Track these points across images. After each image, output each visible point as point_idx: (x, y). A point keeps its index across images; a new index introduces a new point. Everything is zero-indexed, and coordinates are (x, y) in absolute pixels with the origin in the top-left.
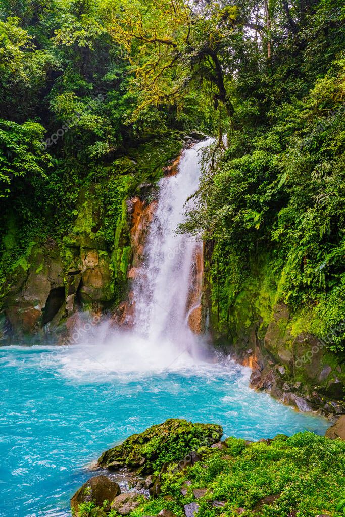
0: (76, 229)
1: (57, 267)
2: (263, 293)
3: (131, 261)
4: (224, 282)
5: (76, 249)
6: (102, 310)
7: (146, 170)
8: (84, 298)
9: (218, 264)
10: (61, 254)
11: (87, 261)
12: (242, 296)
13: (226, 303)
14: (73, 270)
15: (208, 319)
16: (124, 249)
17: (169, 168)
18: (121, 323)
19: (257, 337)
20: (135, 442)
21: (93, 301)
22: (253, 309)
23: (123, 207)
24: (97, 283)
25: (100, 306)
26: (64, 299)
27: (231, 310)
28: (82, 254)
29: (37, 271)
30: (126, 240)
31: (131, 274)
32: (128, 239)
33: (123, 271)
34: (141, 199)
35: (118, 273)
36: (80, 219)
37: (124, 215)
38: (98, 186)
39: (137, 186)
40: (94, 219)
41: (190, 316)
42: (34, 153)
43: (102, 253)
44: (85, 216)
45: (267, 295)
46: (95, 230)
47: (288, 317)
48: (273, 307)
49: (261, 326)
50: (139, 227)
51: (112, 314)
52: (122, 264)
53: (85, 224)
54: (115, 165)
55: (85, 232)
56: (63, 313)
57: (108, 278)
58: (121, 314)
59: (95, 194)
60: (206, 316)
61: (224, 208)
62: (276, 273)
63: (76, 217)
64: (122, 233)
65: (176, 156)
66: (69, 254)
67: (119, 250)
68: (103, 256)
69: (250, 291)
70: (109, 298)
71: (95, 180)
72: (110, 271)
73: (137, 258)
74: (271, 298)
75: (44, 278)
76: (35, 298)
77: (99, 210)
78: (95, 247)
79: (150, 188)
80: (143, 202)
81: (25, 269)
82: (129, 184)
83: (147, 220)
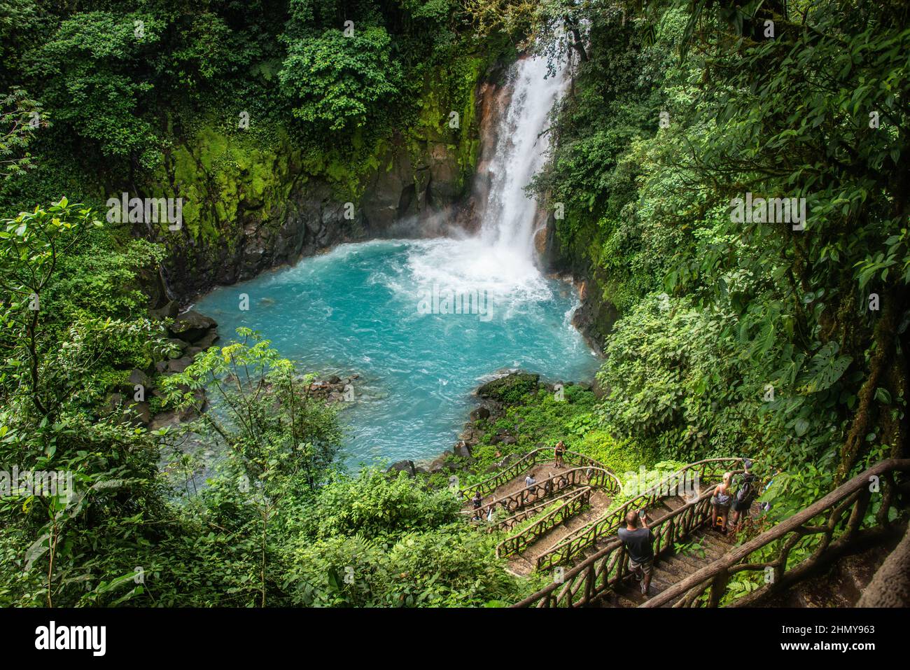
0: (423, 122)
1: (406, 164)
3: (480, 155)
5: (423, 143)
6: (452, 204)
7: (495, 46)
8: (435, 193)
10: (409, 148)
11: (435, 154)
14: (422, 166)
15: (551, 241)
16: (474, 143)
21: (442, 195)
23: (471, 96)
24: (447, 178)
25: (450, 200)
26: (416, 198)
28: (430, 148)
29: (388, 170)
30: (475, 134)
31: (482, 169)
32: (477, 132)
33: (472, 164)
34: (491, 84)
35: (467, 166)
36: (425, 111)
37: (472, 108)
38: (444, 73)
39: (486, 69)
40: (440, 111)
41: (537, 235)
43: (450, 147)
44: (431, 109)
46: (442, 122)
50: (489, 117)
51: (462, 209)
52: (470, 158)
53: (432, 117)
55: (432, 126)
57: (456, 171)
58: (471, 210)
59: (441, 81)
60: (550, 239)
63: (420, 109)
66: (415, 146)
67: (467, 142)
68: (451, 150)
70: (458, 192)
71: (438, 63)
72: (459, 165)
73: (486, 152)
75: (395, 178)
76: (387, 198)
77: (445, 99)
78: (442, 141)
79: (500, 70)
80: (494, 87)
81: (376, 168)
82: (479, 69)
83: (498, 110)
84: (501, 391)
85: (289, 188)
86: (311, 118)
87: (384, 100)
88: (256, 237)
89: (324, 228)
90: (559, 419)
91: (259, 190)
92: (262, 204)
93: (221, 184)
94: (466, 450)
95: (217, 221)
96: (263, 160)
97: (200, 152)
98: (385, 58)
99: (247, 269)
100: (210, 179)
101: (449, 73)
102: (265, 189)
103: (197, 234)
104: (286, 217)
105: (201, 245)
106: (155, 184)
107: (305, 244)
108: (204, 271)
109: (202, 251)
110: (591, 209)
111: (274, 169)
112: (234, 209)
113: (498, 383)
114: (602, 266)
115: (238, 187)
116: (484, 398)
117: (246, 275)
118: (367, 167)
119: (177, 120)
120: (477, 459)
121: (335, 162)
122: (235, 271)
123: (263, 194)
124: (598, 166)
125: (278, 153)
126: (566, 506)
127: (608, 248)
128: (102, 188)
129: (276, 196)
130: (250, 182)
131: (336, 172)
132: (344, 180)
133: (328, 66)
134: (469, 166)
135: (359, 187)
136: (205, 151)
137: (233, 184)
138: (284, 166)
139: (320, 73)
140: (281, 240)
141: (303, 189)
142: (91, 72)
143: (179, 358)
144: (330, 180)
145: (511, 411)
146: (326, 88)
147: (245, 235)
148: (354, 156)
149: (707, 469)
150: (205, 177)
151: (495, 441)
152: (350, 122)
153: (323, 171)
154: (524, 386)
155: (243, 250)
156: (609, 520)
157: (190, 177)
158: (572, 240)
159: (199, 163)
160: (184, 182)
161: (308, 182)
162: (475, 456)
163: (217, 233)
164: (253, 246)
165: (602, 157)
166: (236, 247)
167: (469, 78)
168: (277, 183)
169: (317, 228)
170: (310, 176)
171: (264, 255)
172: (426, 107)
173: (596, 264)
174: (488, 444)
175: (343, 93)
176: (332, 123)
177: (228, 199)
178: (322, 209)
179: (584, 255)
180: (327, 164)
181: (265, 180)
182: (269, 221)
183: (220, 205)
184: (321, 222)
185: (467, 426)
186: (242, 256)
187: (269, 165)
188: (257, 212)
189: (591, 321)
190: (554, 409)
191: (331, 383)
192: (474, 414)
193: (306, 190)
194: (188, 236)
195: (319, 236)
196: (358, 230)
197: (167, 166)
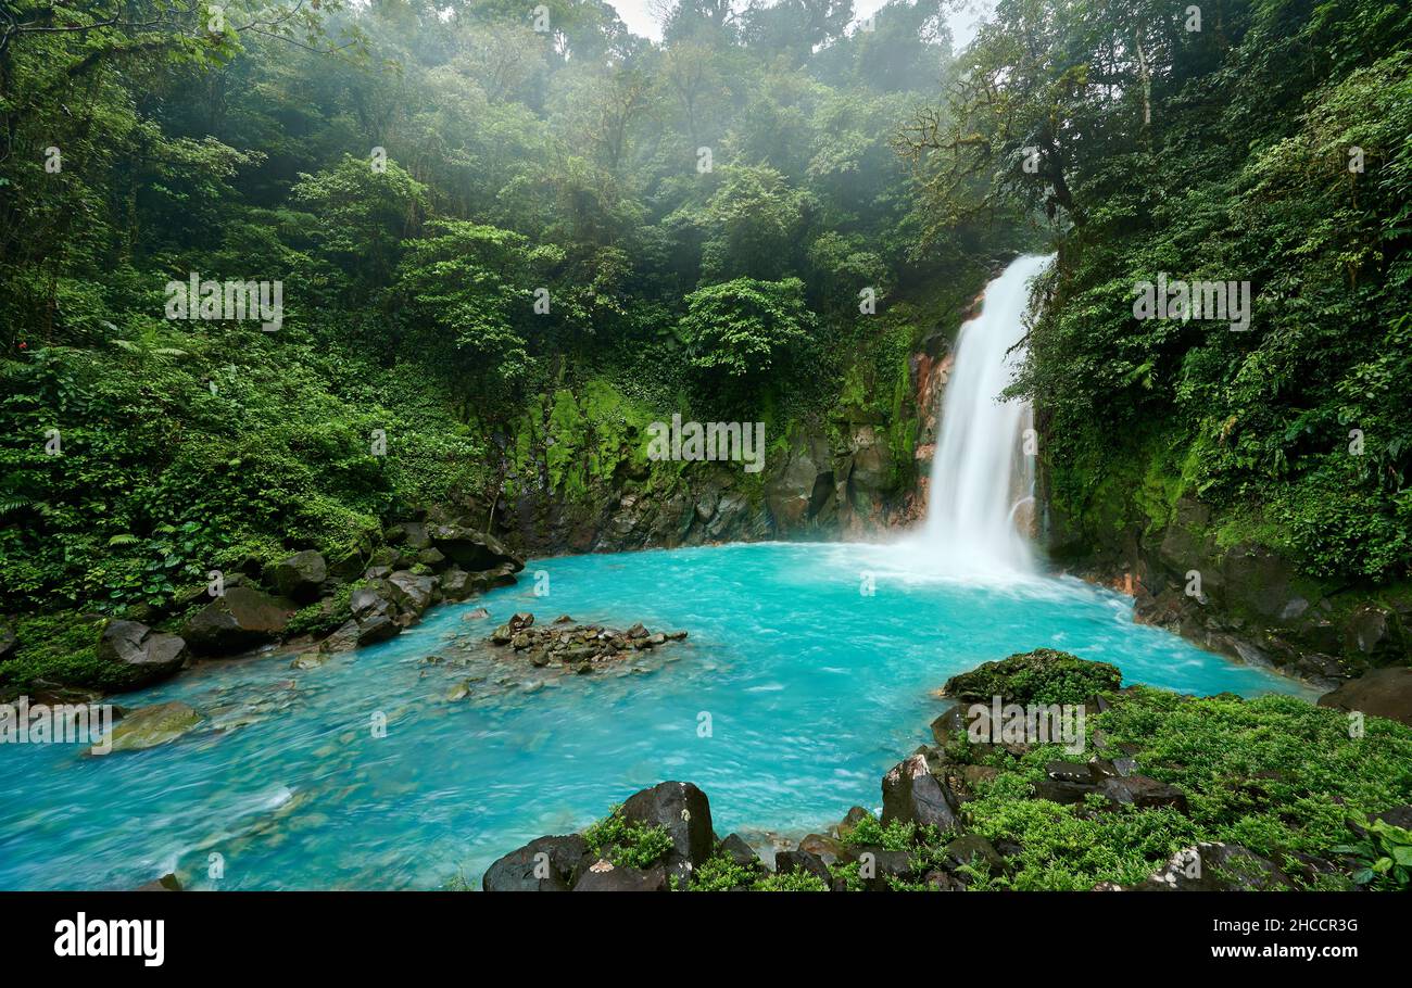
0: (843, 400)
1: (824, 448)
2: (1150, 480)
3: (918, 437)
4: (1071, 465)
5: (844, 425)
6: (881, 500)
7: (933, 315)
8: (858, 485)
9: (1061, 438)
10: (827, 432)
11: (859, 439)
12: (1108, 484)
13: (1078, 494)
14: (843, 451)
15: (1046, 516)
16: (908, 422)
17: (968, 308)
18: (908, 517)
19: (1139, 545)
20: (994, 671)
21: (868, 489)
22: (1130, 503)
23: (904, 366)
24: (875, 467)
25: (879, 496)
26: (834, 486)
27: (1087, 504)
28: (853, 431)
29: (800, 454)
30: (910, 408)
31: (921, 454)
32: (913, 408)
33: (907, 450)
34: (927, 355)
35: (901, 452)
36: (847, 387)
37: (905, 377)
38: (869, 344)
39: (922, 337)
40: (866, 386)
41: (1017, 512)
42: (791, 315)
43: (878, 428)
44: (854, 383)
45: (1158, 484)
46: (867, 399)
47: (1206, 519)
48: (1172, 501)
49: (1148, 530)
50: (928, 392)
51: (895, 507)
52: (905, 442)
53: (855, 393)
54: (889, 315)
55: (855, 403)
56: (834, 504)
57: (887, 459)
58: (906, 506)
59: (866, 354)
60: (1043, 513)
61: (1079, 359)
62: (1177, 449)
63: (843, 385)
64: (904, 402)
65: (978, 288)
66: (835, 431)
67: (901, 424)
68: (880, 432)
69: (1121, 477)
70: (890, 486)
71: (863, 338)
72: (890, 450)
73: (926, 433)
74: (1167, 489)
75: (809, 462)
76: (799, 485)
77: (872, 374)
78: (868, 421)
80: (932, 357)
81: (786, 451)
83: (938, 383)
85: (684, 465)
88: (633, 508)
89: (718, 517)
91: (646, 454)
92: (648, 472)
93: (602, 435)
95: (587, 475)
97: (588, 402)
99: (611, 539)
100: (591, 431)
103: (558, 482)
104: (673, 493)
105: (561, 496)
106: (525, 419)
107: (690, 530)
108: (555, 527)
109: (558, 504)
112: (611, 467)
115: (623, 445)
117: (605, 545)
118: (773, 449)
119: (570, 368)
122: (595, 537)
128: (462, 408)
129: (666, 470)
130: (637, 445)
134: (903, 453)
135: (764, 473)
136: (593, 402)
137: (616, 440)
140: (661, 517)
141: (700, 473)
144: (733, 466)
150: (586, 426)
152: (752, 363)
155: (611, 517)
159: (583, 411)
160: (559, 424)
163: (584, 488)
164: (625, 515)
166: (604, 510)
167: (899, 344)
169: (710, 515)
171: (635, 528)
177: (604, 453)
178: (720, 498)
182: (652, 494)
183: (595, 458)
184: (716, 510)
186: (607, 524)
188: (640, 483)
192: (940, 725)
193: (704, 474)
194: (546, 483)
195: (710, 525)
196: (762, 524)
197: (545, 406)
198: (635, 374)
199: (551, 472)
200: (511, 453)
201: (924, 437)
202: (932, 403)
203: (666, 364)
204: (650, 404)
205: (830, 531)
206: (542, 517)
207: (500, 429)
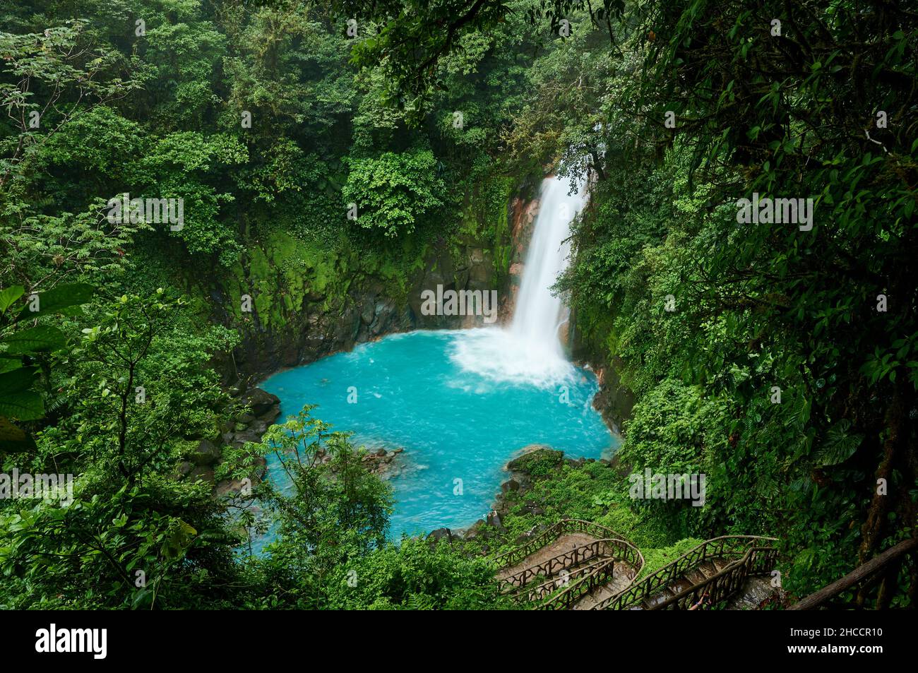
0: (463, 230)
3: (511, 258)
5: (463, 249)
7: (526, 167)
10: (451, 252)
11: (472, 257)
12: (600, 324)
13: (588, 326)
14: (462, 267)
15: (573, 333)
16: (506, 248)
18: (503, 313)
20: (523, 460)
22: (605, 341)
23: (504, 209)
24: (483, 277)
28: (468, 252)
29: (432, 270)
30: (507, 240)
31: (513, 270)
32: (509, 239)
33: (504, 266)
34: (521, 199)
36: (465, 221)
37: (505, 219)
38: (481, 189)
39: (518, 186)
40: (478, 220)
43: (485, 251)
44: (470, 219)
46: (479, 231)
50: (520, 226)
52: (503, 261)
53: (471, 226)
55: (471, 234)
57: (491, 271)
58: (502, 304)
59: (478, 196)
60: (572, 331)
63: (461, 219)
64: (503, 233)
66: (456, 250)
67: (501, 248)
68: (486, 254)
71: (476, 180)
72: (493, 267)
73: (517, 255)
75: (439, 277)
77: (482, 211)
78: (479, 246)
79: (529, 186)
80: (523, 201)
81: (422, 269)
82: (511, 186)
83: (526, 220)
84: (529, 466)
85: (348, 284)
86: (368, 226)
87: (430, 211)
88: (318, 325)
89: (376, 319)
90: (583, 493)
91: (322, 285)
92: (324, 297)
93: (290, 279)
94: (498, 520)
95: (285, 310)
96: (326, 260)
97: (273, 251)
98: (431, 178)
99: (309, 353)
100: (280, 275)
101: (486, 190)
102: (328, 285)
103: (266, 322)
104: (344, 309)
105: (269, 331)
106: (232, 278)
107: (359, 332)
108: (271, 354)
109: (270, 337)
110: (609, 304)
111: (335, 269)
112: (300, 301)
113: (527, 459)
114: (618, 355)
115: (304, 282)
116: (514, 471)
117: (308, 358)
118: (413, 268)
119: (254, 224)
120: (508, 528)
121: (388, 262)
122: (299, 354)
123: (326, 289)
124: (613, 268)
125: (340, 255)
126: (592, 576)
127: (624, 338)
128: (185, 280)
129: (336, 291)
130: (314, 278)
131: (389, 271)
132: (395, 279)
133: (384, 184)
134: (501, 267)
135: (407, 284)
136: (276, 251)
137: (300, 280)
138: (344, 265)
139: (379, 190)
140: (339, 328)
141: (359, 285)
142: (182, 182)
143: (245, 430)
144: (383, 278)
145: (539, 484)
146: (382, 202)
147: (308, 323)
148: (404, 258)
149: (725, 546)
150: (277, 273)
151: (524, 512)
152: (402, 229)
153: (377, 271)
154: (550, 461)
155: (306, 336)
156: (633, 591)
157: (263, 273)
158: (591, 331)
159: (271, 261)
160: (258, 277)
161: (364, 280)
162: (506, 525)
163: (284, 321)
164: (315, 333)
165: (617, 261)
166: (301, 333)
167: (503, 193)
168: (337, 280)
169: (371, 319)
170: (366, 275)
171: (324, 341)
172: (466, 217)
173: (613, 353)
174: (517, 514)
175: (395, 206)
176: (387, 230)
177: (295, 293)
178: (375, 302)
179: (602, 345)
180: (380, 264)
181: (328, 276)
182: (329, 312)
183: (288, 298)
184: (374, 314)
185: (499, 497)
186: (304, 342)
187: (332, 264)
188: (319, 304)
189: (610, 404)
190: (577, 484)
191: (378, 455)
192: (504, 486)
193: (362, 287)
194: (259, 324)
195: (372, 326)
196: (406, 320)
197: (243, 263)
198: (304, 222)
199: (260, 316)
200: (229, 307)
201: (516, 257)
202: (522, 234)
203: (328, 211)
204: (320, 244)
205: (454, 322)
206: (263, 349)
207: (213, 287)
